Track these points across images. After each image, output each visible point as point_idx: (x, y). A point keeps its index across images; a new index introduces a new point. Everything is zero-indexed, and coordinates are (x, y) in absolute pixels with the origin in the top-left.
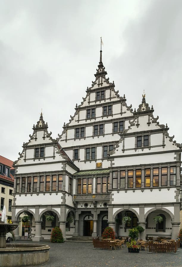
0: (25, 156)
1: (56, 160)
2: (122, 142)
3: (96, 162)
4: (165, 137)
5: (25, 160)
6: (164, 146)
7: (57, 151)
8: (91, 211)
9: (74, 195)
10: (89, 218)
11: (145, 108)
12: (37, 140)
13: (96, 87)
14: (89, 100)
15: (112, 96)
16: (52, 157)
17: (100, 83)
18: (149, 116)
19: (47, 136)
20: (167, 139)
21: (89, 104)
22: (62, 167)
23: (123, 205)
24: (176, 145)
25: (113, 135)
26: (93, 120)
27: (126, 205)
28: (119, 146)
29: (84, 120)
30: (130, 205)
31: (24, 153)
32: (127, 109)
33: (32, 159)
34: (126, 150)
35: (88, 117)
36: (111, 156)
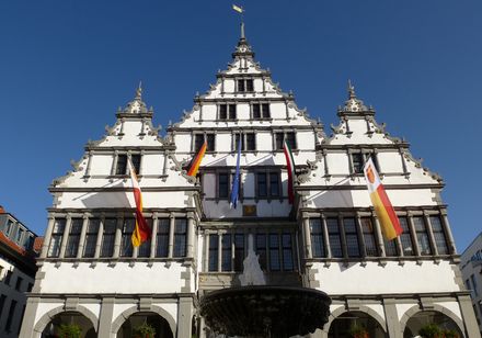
0: (88, 170)
2: (323, 160)
4: (405, 159)
5: (86, 177)
6: (406, 175)
7: (173, 164)
12: (124, 137)
13: (234, 71)
14: (222, 89)
15: (267, 90)
16: (158, 176)
17: (244, 67)
18: (367, 121)
19: (149, 132)
20: (411, 164)
21: (223, 96)
22: (185, 203)
23: (345, 298)
24: (429, 175)
25: (275, 155)
26: (232, 124)
27: (352, 297)
28: (317, 168)
29: (213, 121)
30: (361, 297)
31: (86, 161)
32: (299, 114)
33: (105, 177)
34: (334, 176)
35: (222, 117)
36: (301, 184)
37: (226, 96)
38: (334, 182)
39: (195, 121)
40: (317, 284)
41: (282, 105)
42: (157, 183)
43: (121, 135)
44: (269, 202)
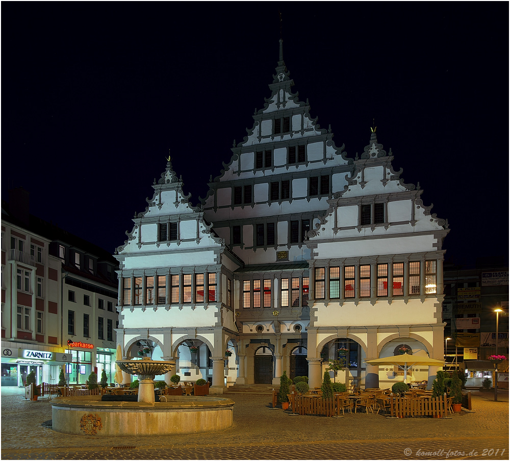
2: (333, 214)
3: (276, 249)
4: (416, 206)
7: (204, 228)
8: (269, 340)
9: (237, 310)
10: (264, 351)
11: (377, 153)
13: (272, 108)
14: (260, 133)
15: (305, 127)
16: (193, 240)
17: (281, 100)
18: (385, 167)
19: (182, 200)
20: (420, 211)
21: (260, 141)
22: (215, 260)
23: (336, 328)
24: (436, 221)
25: (309, 200)
26: (268, 172)
27: (342, 328)
28: (327, 221)
29: (250, 171)
30: (349, 328)
31: (137, 230)
32: (336, 153)
33: (154, 243)
34: (341, 229)
35: (258, 165)
36: (310, 239)
37: (263, 141)
38: (340, 234)
39: (234, 173)
40: (316, 319)
41: (321, 144)
42: (194, 245)
43: (160, 204)
44: (300, 247)
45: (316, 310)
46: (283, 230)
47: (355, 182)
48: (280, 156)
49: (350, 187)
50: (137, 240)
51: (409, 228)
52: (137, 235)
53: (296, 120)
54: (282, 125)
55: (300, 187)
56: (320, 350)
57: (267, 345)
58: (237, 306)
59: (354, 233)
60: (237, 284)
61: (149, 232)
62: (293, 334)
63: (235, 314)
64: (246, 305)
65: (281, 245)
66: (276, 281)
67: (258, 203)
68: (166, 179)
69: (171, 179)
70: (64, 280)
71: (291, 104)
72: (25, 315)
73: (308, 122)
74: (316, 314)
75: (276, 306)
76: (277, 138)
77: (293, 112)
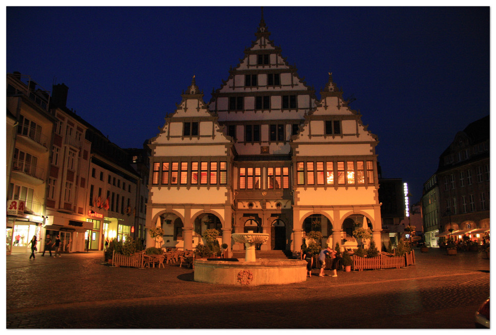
0: (169, 132)
1: (216, 140)
2: (308, 125)
3: (260, 144)
4: (359, 124)
5: (168, 137)
6: (358, 135)
7: (218, 128)
8: (257, 214)
9: (236, 190)
10: (251, 223)
11: (333, 88)
12: (188, 110)
13: (256, 48)
14: (248, 62)
15: (279, 62)
16: (209, 136)
17: (263, 44)
18: (338, 98)
19: (202, 107)
20: (361, 128)
21: (248, 67)
22: (226, 152)
23: (313, 207)
24: (371, 135)
25: (282, 112)
26: (254, 90)
27: (317, 207)
28: (304, 130)
29: (242, 87)
30: (321, 207)
31: (167, 126)
32: (300, 82)
33: (179, 137)
34: (314, 136)
35: (247, 84)
36: (294, 141)
37: (251, 68)
38: (313, 139)
39: (230, 87)
40: (299, 199)
41: (289, 75)
42: (210, 140)
43: (186, 109)
44: (277, 144)
45: (299, 192)
46: (265, 130)
47: (321, 106)
48: (262, 79)
49: (318, 108)
50: (166, 134)
51: (355, 139)
52: (167, 130)
53: (273, 58)
54: (263, 59)
55: (276, 102)
56: (302, 223)
57: (254, 218)
58: (235, 187)
59: (322, 139)
60: (236, 169)
61: (177, 128)
62: (275, 210)
63: (234, 194)
64: (242, 186)
65: (264, 142)
66: (264, 169)
67: (247, 110)
68: (191, 91)
69: (195, 91)
70: (91, 159)
71: (269, 47)
72: (53, 185)
73: (280, 60)
74: (299, 196)
75: (264, 188)
76: (260, 68)
77: (271, 52)
